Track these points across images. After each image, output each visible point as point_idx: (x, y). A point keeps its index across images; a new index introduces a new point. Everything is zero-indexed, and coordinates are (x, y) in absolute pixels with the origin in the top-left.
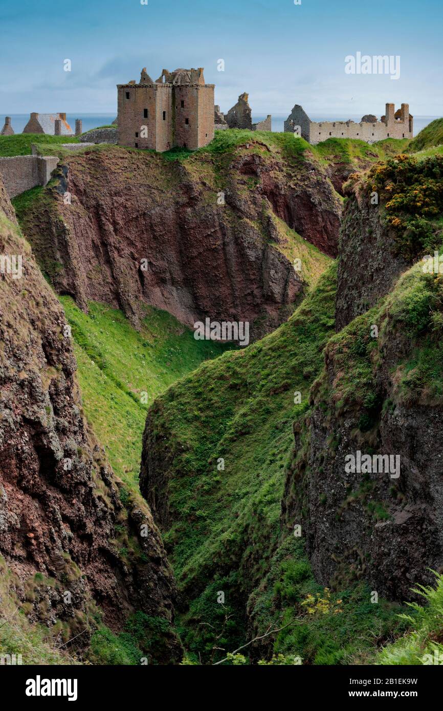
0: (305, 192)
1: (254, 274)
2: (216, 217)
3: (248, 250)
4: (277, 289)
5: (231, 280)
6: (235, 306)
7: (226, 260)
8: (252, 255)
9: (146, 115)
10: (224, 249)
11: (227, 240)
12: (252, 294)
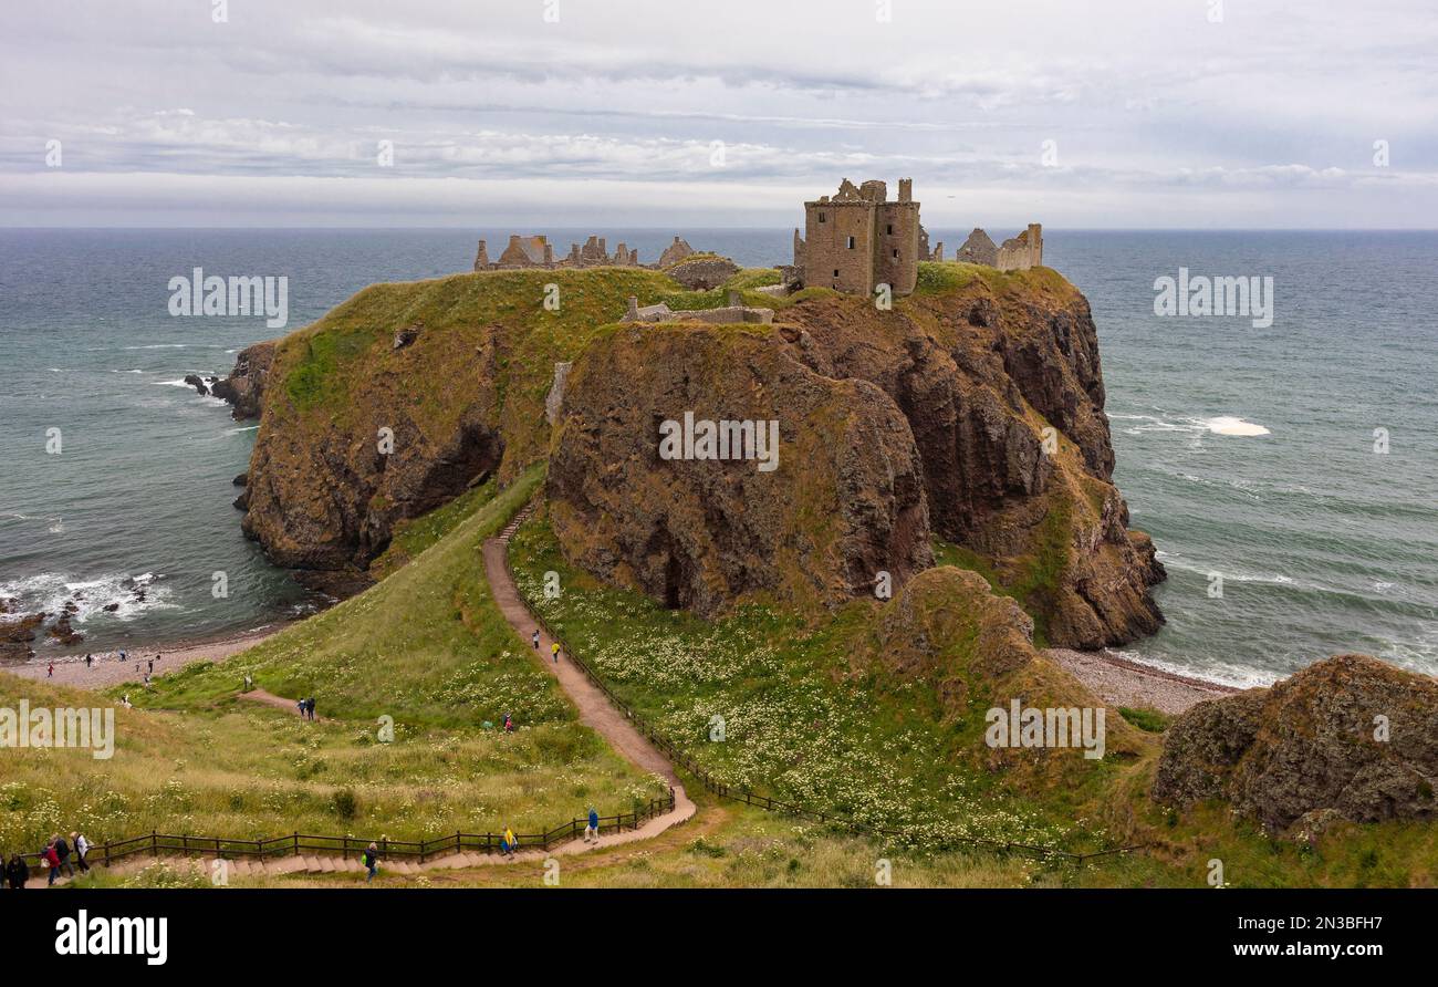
0: (1031, 345)
1: (994, 458)
2: (949, 385)
3: (989, 428)
4: (1026, 477)
5: (961, 467)
6: (965, 502)
7: (959, 440)
8: (993, 433)
9: (851, 245)
10: (957, 427)
11: (962, 415)
12: (990, 485)
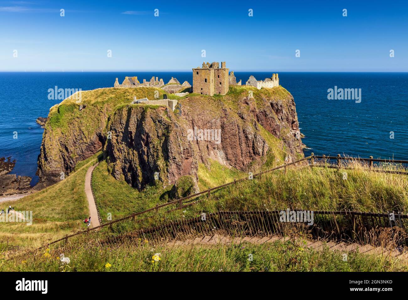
1: (250, 144)
2: (236, 122)
3: (248, 135)
4: (260, 150)
5: (241, 147)
6: (242, 157)
7: (239, 139)
8: (250, 137)
9: (206, 81)
10: (239, 135)
11: (240, 131)
12: (249, 152)
